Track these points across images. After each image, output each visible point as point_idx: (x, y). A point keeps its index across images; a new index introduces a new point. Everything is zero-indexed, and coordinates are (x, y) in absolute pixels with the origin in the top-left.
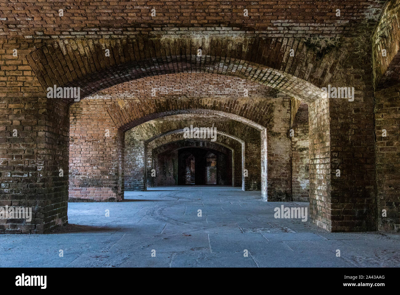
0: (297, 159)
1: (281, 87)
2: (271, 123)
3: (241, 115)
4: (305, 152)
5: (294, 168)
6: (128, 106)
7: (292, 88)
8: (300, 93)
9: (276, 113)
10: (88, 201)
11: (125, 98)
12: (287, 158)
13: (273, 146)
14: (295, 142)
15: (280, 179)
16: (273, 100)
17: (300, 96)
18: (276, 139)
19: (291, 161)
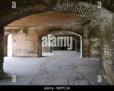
0: (91, 45)
1: (87, 16)
2: (83, 34)
3: (74, 32)
4: (94, 43)
5: (90, 48)
6: (41, 30)
7: (92, 15)
8: (96, 18)
9: (85, 31)
10: (30, 57)
11: (40, 28)
12: (88, 45)
13: (84, 41)
14: (91, 40)
15: (86, 51)
16: (84, 27)
17: (96, 19)
18: (85, 39)
19: (89, 46)
